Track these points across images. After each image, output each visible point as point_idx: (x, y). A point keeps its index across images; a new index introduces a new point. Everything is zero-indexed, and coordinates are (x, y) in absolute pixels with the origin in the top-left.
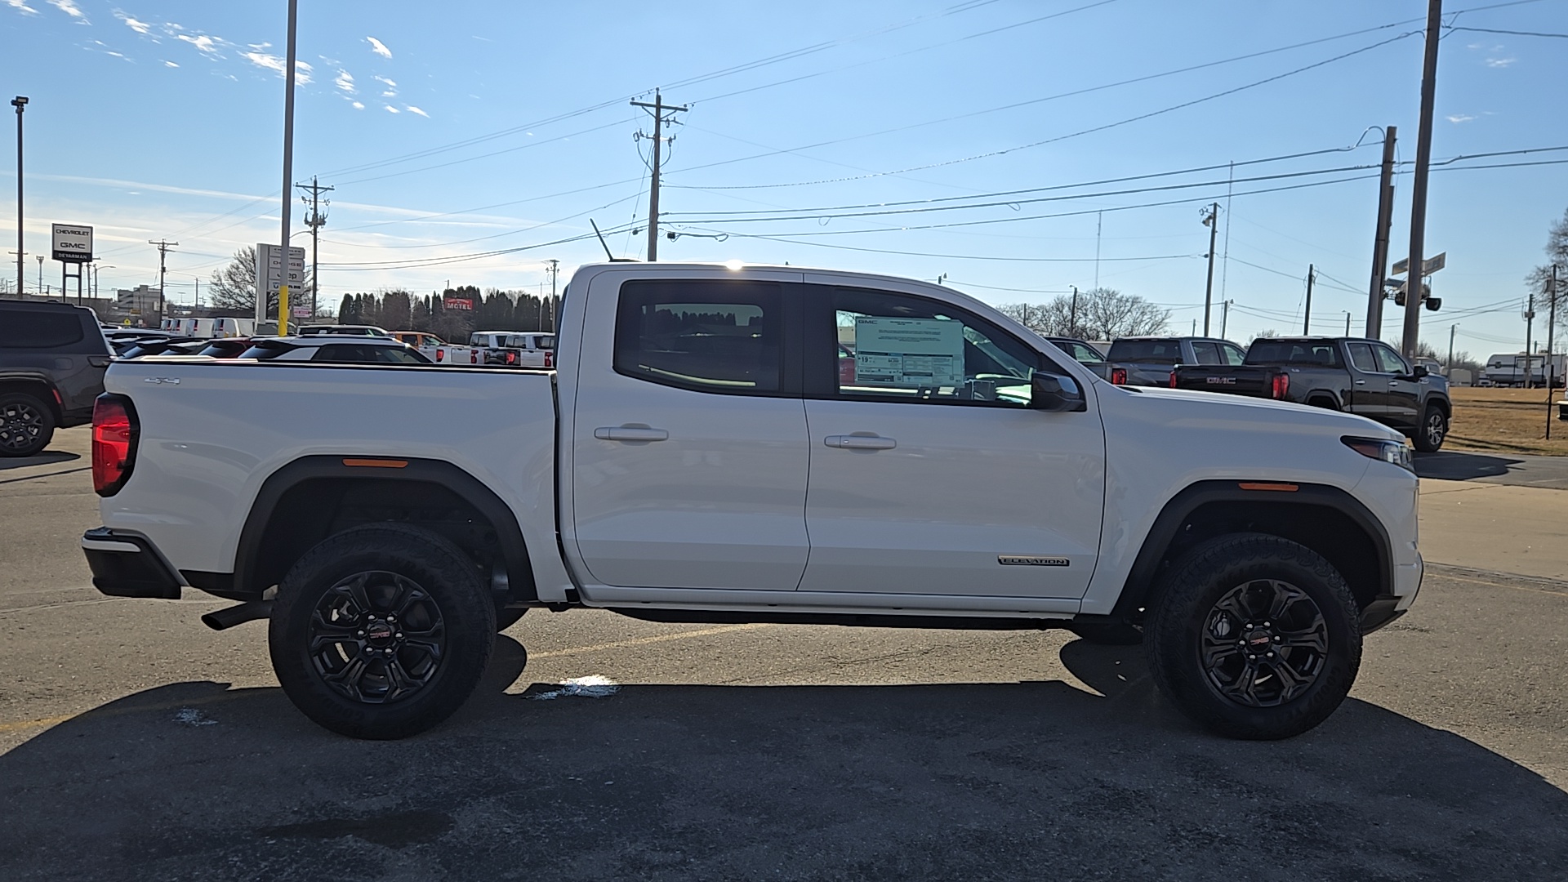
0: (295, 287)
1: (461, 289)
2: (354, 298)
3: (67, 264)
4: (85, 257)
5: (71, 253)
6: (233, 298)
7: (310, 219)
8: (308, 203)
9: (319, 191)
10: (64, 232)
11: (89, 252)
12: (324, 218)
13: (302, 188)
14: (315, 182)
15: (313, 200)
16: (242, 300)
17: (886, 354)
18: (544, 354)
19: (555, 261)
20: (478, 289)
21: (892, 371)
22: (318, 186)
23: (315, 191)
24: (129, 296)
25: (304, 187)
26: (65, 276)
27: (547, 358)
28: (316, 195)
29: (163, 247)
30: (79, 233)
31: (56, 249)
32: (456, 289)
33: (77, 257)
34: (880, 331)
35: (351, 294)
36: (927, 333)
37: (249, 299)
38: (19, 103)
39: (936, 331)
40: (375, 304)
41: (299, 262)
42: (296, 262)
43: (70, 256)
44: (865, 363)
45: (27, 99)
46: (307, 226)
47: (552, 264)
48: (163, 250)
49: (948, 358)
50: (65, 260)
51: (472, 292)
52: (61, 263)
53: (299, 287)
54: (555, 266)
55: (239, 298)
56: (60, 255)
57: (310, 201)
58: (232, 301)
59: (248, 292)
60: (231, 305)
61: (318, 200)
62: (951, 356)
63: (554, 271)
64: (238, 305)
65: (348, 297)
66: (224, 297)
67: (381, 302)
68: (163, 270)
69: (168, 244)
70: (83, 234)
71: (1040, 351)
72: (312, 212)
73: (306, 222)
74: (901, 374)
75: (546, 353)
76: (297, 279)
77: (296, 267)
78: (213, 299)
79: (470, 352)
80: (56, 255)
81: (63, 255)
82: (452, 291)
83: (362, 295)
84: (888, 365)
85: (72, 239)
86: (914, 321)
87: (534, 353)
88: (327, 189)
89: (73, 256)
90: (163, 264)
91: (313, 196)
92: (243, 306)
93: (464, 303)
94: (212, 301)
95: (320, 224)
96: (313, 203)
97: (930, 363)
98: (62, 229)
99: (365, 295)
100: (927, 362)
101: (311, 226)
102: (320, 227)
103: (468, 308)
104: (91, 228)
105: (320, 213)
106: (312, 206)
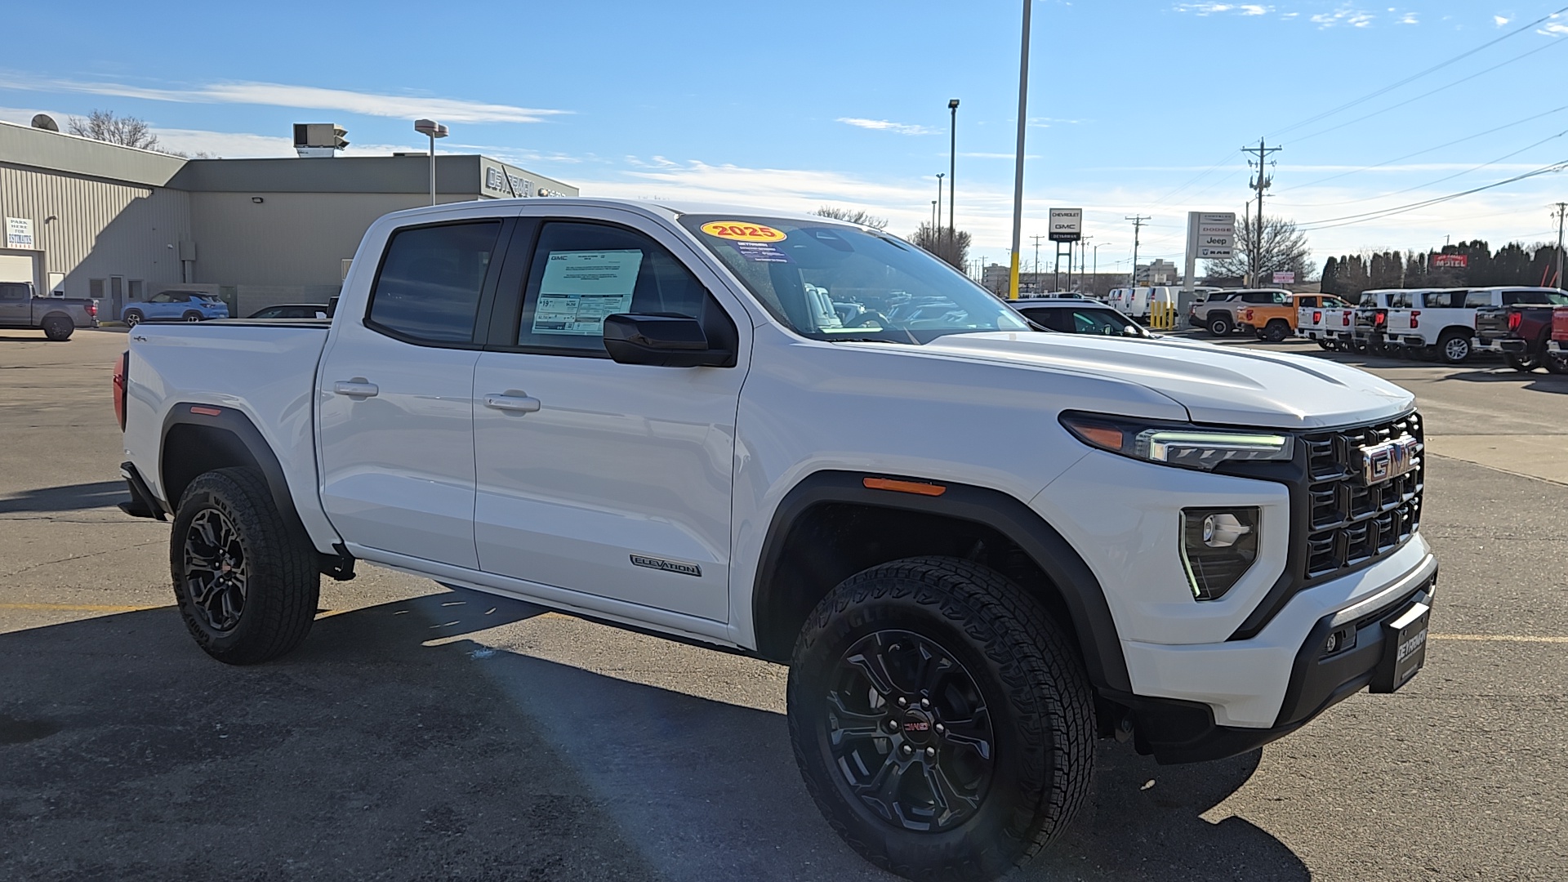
0: (1224, 253)
1: (1463, 244)
2: (1339, 261)
3: (1061, 244)
4: (1075, 236)
5: (1064, 234)
6: (1225, 267)
7: (1255, 183)
8: (1254, 166)
9: (1265, 152)
10: (1059, 215)
11: (1078, 231)
12: (1269, 180)
13: (1249, 152)
14: (1262, 144)
15: (1259, 162)
16: (1233, 268)
17: (566, 296)
18: (1410, 313)
19: (1563, 204)
20: (1486, 243)
21: (567, 316)
22: (1265, 147)
23: (1262, 153)
24: (1145, 271)
25: (1250, 150)
26: (1058, 255)
27: (1413, 317)
28: (1262, 157)
29: (1138, 222)
30: (1071, 215)
31: (1052, 231)
32: (1457, 245)
33: (1069, 236)
34: (568, 269)
35: (1335, 257)
36: (607, 268)
37: (1239, 267)
38: (953, 105)
39: (616, 265)
40: (1362, 265)
41: (1228, 227)
42: (1226, 227)
43: (1063, 236)
44: (545, 308)
45: (958, 101)
46: (1252, 189)
47: (1558, 208)
48: (1138, 224)
49: (618, 299)
50: (1059, 241)
51: (1480, 247)
52: (1055, 243)
53: (1228, 253)
54: (1563, 210)
55: (1230, 267)
56: (1055, 236)
57: (1257, 164)
58: (1224, 270)
59: (1240, 261)
60: (1222, 274)
61: (1265, 162)
62: (622, 296)
63: (1562, 216)
64: (1230, 274)
65: (1331, 260)
66: (1217, 266)
67: (1368, 264)
68: (1137, 244)
69: (1142, 219)
70: (1074, 215)
71: (706, 285)
72: (1258, 174)
73: (1251, 185)
74: (574, 321)
75: (1412, 312)
76: (1227, 244)
77: (1226, 233)
78: (1206, 269)
79: (1342, 313)
80: (1052, 237)
81: (1057, 236)
82: (1453, 247)
83: (1348, 258)
84: (564, 309)
85: (1065, 221)
86: (599, 254)
87: (1401, 312)
88: (1273, 150)
89: (1065, 236)
90: (1136, 238)
91: (1259, 158)
92: (1234, 275)
93: (1457, 260)
94: (1205, 271)
95: (1266, 187)
96: (1259, 166)
97: (601, 307)
98: (1057, 212)
99: (1351, 257)
100: (598, 305)
101: (1256, 189)
102: (1265, 189)
103: (1462, 265)
104: (1081, 209)
105: (1265, 176)
106: (1259, 169)
